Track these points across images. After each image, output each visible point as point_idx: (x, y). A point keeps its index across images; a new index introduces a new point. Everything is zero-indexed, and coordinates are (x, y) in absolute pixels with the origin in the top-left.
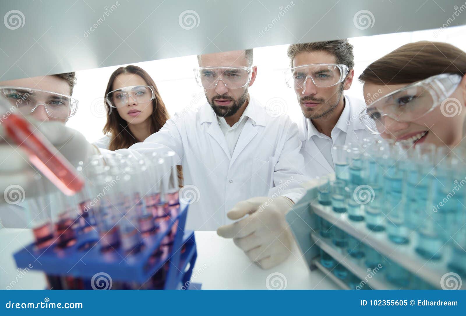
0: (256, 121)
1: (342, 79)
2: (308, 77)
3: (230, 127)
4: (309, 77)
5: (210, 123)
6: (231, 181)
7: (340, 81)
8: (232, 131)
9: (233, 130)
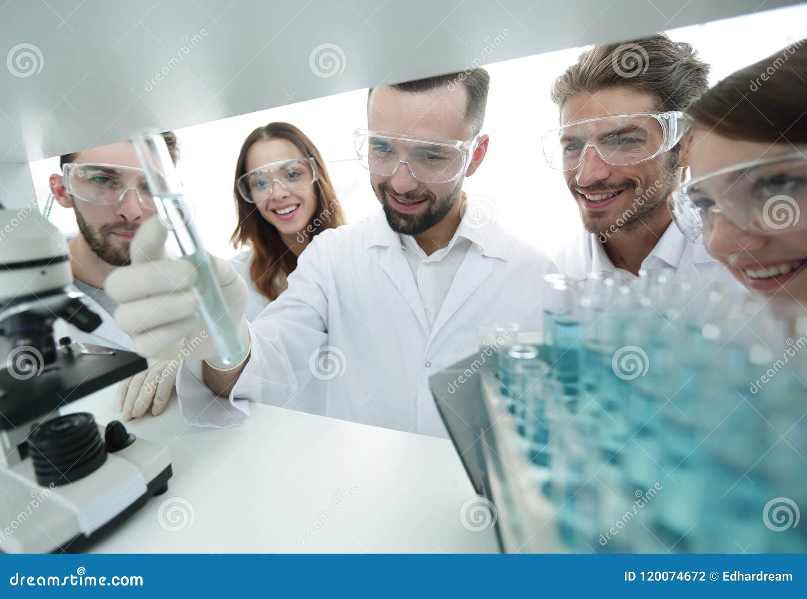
0: (483, 248)
1: (667, 144)
2: (587, 146)
3: (426, 255)
4: (591, 145)
5: (386, 248)
6: (428, 365)
7: (664, 148)
8: (431, 264)
9: (431, 262)
